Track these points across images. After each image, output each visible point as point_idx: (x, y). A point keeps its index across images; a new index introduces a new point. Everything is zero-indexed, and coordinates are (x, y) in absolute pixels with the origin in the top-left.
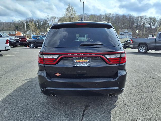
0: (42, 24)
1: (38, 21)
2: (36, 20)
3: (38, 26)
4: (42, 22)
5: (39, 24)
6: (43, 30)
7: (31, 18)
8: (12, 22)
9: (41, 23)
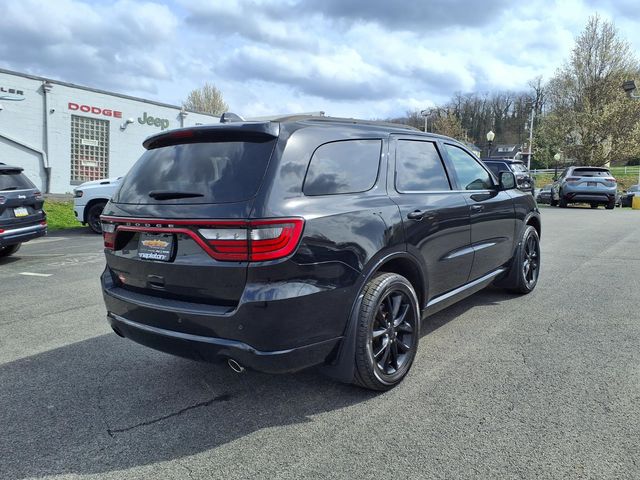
0: (510, 114)
1: (496, 103)
2: (490, 98)
3: (496, 122)
4: (511, 108)
5: (498, 116)
6: (515, 137)
7: (472, 94)
8: (405, 116)
9: (506, 110)
